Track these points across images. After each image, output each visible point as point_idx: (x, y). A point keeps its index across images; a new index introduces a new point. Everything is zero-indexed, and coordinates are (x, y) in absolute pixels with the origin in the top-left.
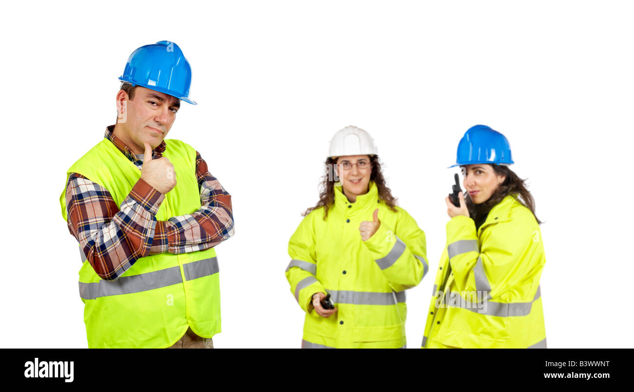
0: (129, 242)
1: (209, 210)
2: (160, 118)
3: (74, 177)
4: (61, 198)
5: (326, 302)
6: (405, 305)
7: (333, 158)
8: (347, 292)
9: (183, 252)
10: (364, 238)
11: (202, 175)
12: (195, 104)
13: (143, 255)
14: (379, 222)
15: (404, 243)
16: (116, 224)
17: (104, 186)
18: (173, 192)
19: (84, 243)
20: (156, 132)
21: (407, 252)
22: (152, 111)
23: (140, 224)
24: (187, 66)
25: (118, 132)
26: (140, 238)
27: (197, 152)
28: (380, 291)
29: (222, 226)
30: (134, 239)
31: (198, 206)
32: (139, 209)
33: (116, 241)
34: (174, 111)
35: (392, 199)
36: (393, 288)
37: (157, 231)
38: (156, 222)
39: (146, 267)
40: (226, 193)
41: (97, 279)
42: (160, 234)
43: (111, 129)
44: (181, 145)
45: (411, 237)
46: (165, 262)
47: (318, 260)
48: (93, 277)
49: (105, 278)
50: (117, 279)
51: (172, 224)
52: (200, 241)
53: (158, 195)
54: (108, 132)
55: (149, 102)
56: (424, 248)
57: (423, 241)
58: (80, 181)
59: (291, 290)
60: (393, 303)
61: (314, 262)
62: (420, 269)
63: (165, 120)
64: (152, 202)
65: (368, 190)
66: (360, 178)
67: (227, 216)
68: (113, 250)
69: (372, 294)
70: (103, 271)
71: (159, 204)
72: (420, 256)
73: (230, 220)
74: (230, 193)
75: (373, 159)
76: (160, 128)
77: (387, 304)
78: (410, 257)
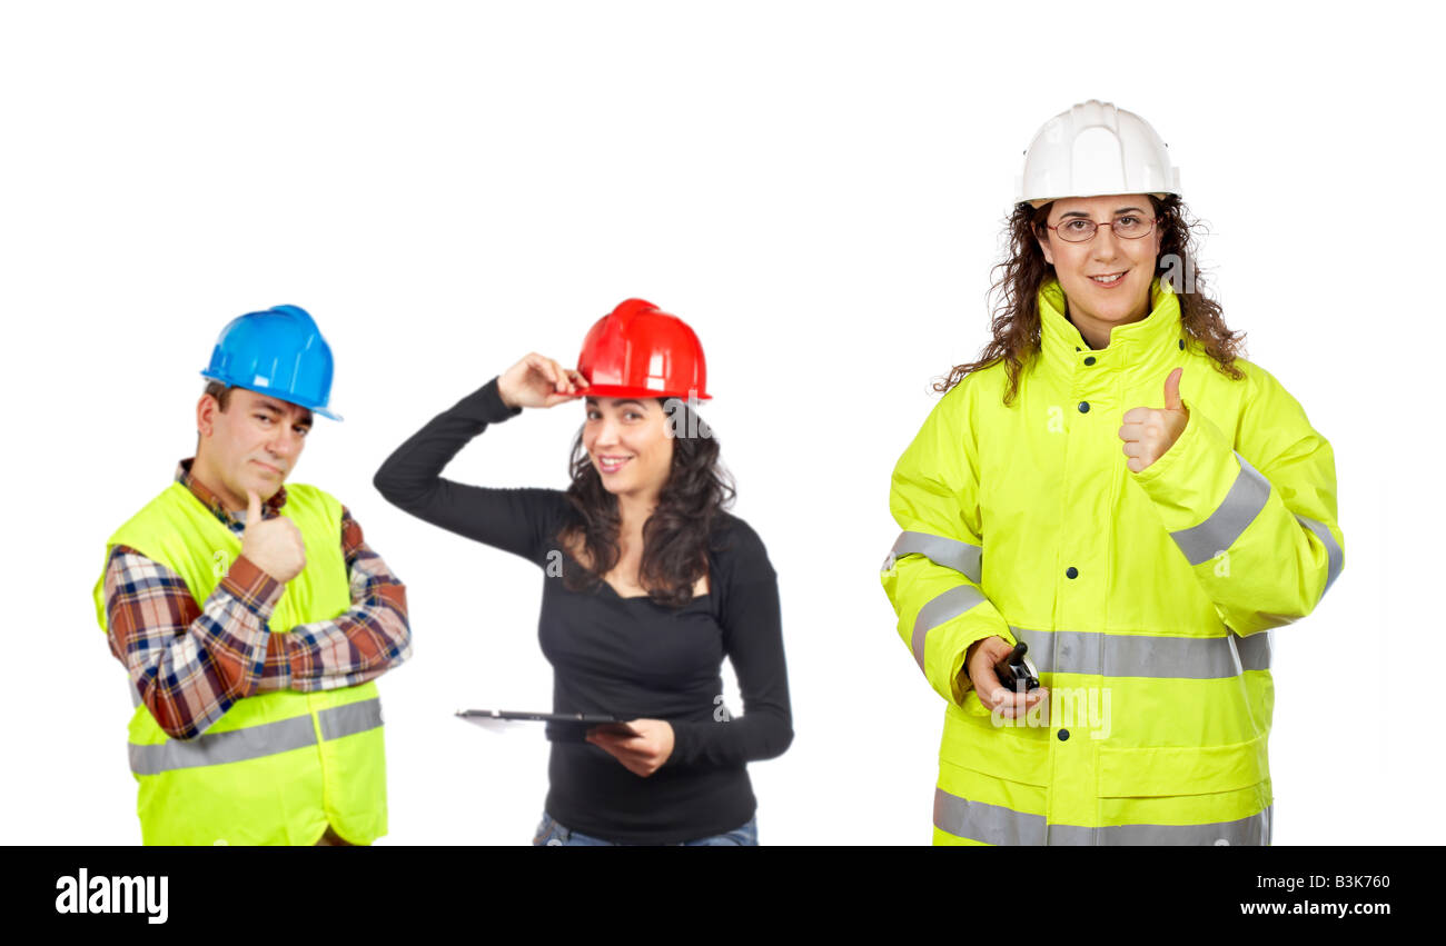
0: (220, 671)
1: (366, 612)
2: (277, 445)
3: (119, 552)
4: (96, 591)
5: (1014, 668)
6: (1270, 678)
7: (1036, 206)
8: (1081, 637)
9: (318, 689)
10: (1135, 462)
11: (354, 548)
12: (340, 419)
13: (245, 693)
14: (1185, 410)
15: (1264, 477)
16: (197, 639)
17: (174, 570)
18: (299, 581)
19: (137, 673)
20: (268, 470)
21: (1274, 507)
22: (262, 433)
23: (240, 637)
24: (325, 350)
25: (200, 471)
26: (240, 664)
27: (344, 508)
28: (1188, 632)
29: (389, 641)
30: (230, 666)
31: (346, 605)
32: (239, 610)
33: (195, 668)
34: (302, 432)
35: (1227, 335)
36: (1227, 622)
37: (271, 651)
38: (267, 635)
39: (250, 716)
40: (396, 582)
41: (160, 737)
42: (275, 655)
43: (187, 465)
44: (315, 493)
45: (1288, 458)
46: (284, 706)
47: (986, 531)
48: (154, 734)
49: (175, 737)
50: (197, 738)
51: (299, 638)
52: (348, 668)
53: (272, 585)
54: (181, 471)
55: (257, 416)
56: (1328, 497)
57: (1328, 471)
58: (130, 559)
59: (901, 630)
60: (1231, 672)
61: (973, 541)
62: (1316, 563)
63: (284, 449)
64: (262, 598)
65: (1148, 309)
66: (1121, 269)
67: (397, 623)
68: (190, 685)
69: (1160, 644)
70: (172, 723)
71: (275, 602)
72: (1317, 522)
73: (404, 630)
74: (404, 580)
75: (1166, 210)
76: (277, 464)
77: (1211, 675)
78: (1284, 524)
